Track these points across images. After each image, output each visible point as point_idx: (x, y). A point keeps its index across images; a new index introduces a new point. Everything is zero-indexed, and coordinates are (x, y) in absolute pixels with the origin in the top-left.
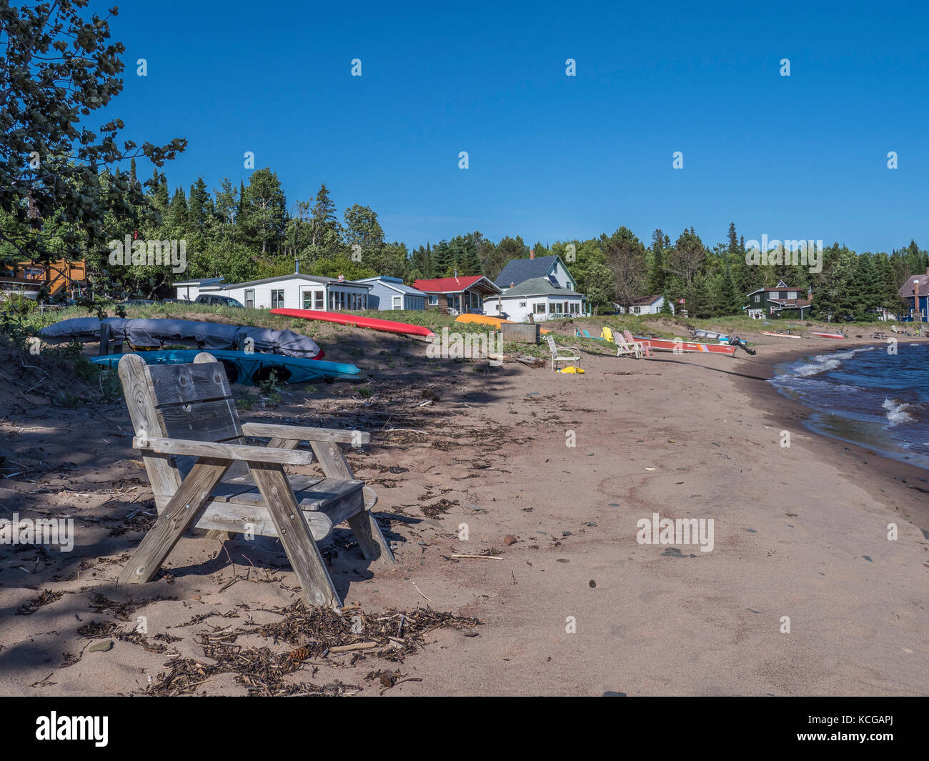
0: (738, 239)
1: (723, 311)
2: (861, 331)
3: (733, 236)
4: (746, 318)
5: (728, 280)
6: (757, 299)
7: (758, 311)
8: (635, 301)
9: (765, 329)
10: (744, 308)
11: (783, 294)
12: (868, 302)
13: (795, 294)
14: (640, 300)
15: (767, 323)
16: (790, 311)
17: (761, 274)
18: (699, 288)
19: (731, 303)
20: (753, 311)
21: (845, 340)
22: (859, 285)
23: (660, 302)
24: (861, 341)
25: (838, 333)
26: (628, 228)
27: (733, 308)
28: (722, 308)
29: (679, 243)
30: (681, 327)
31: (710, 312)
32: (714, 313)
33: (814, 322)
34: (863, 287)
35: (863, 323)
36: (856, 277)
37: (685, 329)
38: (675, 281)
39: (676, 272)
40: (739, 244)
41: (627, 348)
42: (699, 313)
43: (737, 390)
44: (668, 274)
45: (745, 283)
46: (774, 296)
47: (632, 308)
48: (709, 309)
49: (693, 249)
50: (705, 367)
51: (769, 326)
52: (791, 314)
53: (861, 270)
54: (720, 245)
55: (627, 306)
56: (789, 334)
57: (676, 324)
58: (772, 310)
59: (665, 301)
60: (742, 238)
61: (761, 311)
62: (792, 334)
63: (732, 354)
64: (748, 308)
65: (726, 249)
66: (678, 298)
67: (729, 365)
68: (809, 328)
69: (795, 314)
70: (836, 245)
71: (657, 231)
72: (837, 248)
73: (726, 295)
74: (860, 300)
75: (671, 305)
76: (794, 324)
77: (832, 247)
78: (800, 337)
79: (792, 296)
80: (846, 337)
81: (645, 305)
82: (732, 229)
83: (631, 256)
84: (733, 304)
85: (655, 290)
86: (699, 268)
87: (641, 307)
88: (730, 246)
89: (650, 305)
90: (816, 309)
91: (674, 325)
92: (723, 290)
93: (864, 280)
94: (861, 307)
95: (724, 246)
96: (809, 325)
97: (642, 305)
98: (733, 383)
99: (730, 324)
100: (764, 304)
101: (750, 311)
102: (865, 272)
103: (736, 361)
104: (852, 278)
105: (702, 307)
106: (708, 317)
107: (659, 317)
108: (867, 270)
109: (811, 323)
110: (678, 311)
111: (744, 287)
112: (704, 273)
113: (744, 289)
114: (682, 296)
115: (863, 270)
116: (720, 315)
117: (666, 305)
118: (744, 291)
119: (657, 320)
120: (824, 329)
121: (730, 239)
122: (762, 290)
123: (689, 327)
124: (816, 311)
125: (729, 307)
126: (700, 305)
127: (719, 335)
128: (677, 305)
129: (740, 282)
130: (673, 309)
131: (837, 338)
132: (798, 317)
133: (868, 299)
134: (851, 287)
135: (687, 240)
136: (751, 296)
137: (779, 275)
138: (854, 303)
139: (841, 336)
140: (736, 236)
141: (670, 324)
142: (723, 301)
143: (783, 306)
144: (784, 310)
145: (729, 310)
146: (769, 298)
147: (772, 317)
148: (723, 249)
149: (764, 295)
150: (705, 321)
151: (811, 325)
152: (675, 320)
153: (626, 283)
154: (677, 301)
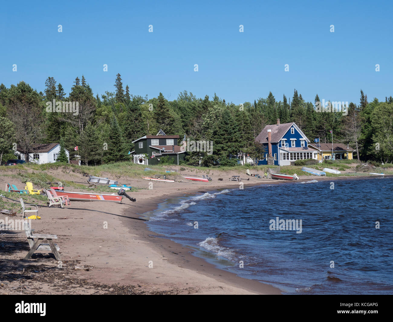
0: (124, 88)
1: (111, 157)
2: (223, 175)
3: (119, 85)
4: (131, 165)
5: (115, 130)
6: (141, 145)
7: (142, 156)
8: (34, 149)
9: (146, 174)
10: (130, 153)
11: (163, 141)
12: (229, 149)
13: (172, 141)
14: (39, 148)
15: (149, 169)
16: (168, 156)
17: (145, 123)
18: (90, 136)
19: (118, 149)
20: (137, 156)
21: (209, 183)
22: (222, 135)
23: (57, 150)
24: (221, 184)
25: (204, 177)
26: (27, 83)
27: (120, 153)
28: (110, 154)
29: (72, 96)
30: (78, 175)
31: (101, 157)
32: (105, 158)
33: (187, 167)
34: (226, 136)
35: (225, 168)
36: (220, 128)
37: (80, 176)
38: (69, 129)
39: (70, 121)
40: (125, 93)
41: (53, 201)
42: (91, 158)
43: (123, 225)
44: (63, 123)
45: (131, 130)
46: (155, 143)
47: (32, 155)
48: (99, 154)
49: (85, 101)
50: (104, 213)
51: (150, 172)
52: (169, 159)
53: (223, 122)
54: (108, 94)
55: (27, 153)
56: (166, 179)
57: (74, 172)
58: (154, 154)
59: (62, 149)
60: (127, 88)
61: (144, 156)
62: (168, 179)
63: (120, 202)
64: (133, 153)
65: (114, 97)
66: (72, 145)
67: (118, 209)
68: (183, 172)
69: (173, 158)
70: (207, 98)
71: (49, 78)
72: (208, 100)
73: (114, 143)
74: (223, 148)
75: (67, 153)
76: (171, 169)
77: (203, 99)
78: (173, 181)
79: (170, 142)
80: (210, 180)
81: (44, 152)
82: (119, 79)
83: (30, 108)
84: (120, 151)
85: (51, 137)
86: (89, 119)
87: (40, 154)
88: (117, 95)
89: (48, 152)
90: (189, 155)
91: (71, 173)
92: (111, 138)
93: (226, 131)
94: (224, 154)
95: (111, 95)
96: (183, 170)
97: (41, 152)
98: (121, 222)
99: (118, 171)
100: (147, 150)
101: (135, 156)
102: (227, 124)
103: (123, 206)
104: (217, 129)
105: (93, 153)
106: (99, 163)
107: (58, 166)
108: (228, 122)
109: (184, 167)
110: (72, 157)
111: (129, 134)
112: (94, 122)
113: (130, 136)
114: (76, 143)
115: (225, 122)
116: (109, 160)
117: (62, 152)
118: (130, 138)
119: (57, 168)
120: (194, 173)
121: (116, 89)
122: (145, 137)
123: (85, 174)
124: (189, 156)
125: (117, 153)
126: (92, 151)
127: (109, 181)
128: (72, 151)
129: (126, 129)
130: (68, 156)
131: (203, 181)
132: (175, 163)
133: (229, 147)
134: (216, 136)
135: (80, 93)
136: (135, 143)
137: (159, 123)
138: (219, 150)
139: (206, 180)
140: (123, 86)
141: (68, 171)
142: (111, 148)
143: (162, 151)
144: (163, 155)
145: (116, 155)
146: (151, 145)
147: (153, 162)
148: (110, 97)
149: (147, 142)
150: (97, 167)
151: (184, 170)
152: (72, 168)
153: (26, 133)
154: (71, 147)
